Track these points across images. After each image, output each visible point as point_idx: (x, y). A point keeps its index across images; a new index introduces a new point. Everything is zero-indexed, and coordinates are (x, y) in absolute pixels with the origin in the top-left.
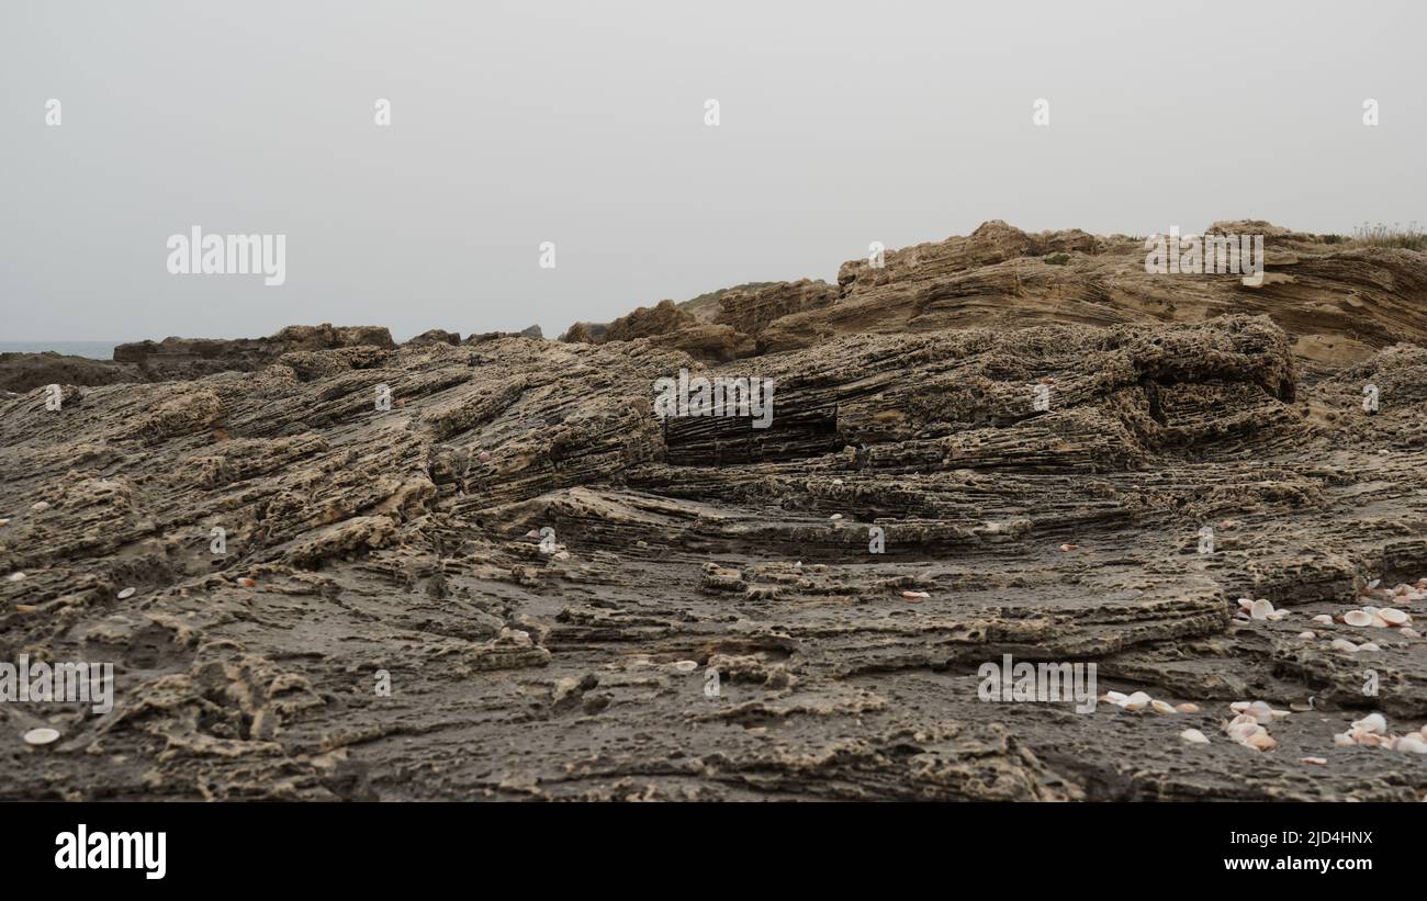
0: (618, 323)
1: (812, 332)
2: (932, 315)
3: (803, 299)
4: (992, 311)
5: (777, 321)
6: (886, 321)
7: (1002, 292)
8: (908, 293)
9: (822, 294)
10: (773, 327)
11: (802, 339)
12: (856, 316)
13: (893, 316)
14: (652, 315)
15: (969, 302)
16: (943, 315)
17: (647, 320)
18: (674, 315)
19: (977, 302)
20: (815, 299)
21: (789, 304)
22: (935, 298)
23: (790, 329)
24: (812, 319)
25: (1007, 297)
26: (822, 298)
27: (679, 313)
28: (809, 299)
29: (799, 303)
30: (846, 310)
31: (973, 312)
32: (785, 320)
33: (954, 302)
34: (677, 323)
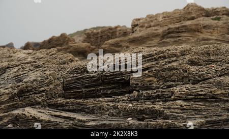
0: (44, 42)
1: (121, 46)
2: (168, 40)
3: (118, 33)
4: (191, 38)
5: (107, 42)
6: (150, 42)
7: (195, 31)
8: (158, 31)
9: (125, 31)
10: (106, 44)
11: (117, 49)
12: (138, 40)
13: (153, 40)
14: (58, 39)
15: (183, 35)
16: (172, 40)
17: (56, 41)
18: (67, 39)
19: (185, 35)
20: (122, 33)
21: (112, 35)
22: (169, 33)
23: (112, 45)
24: (121, 41)
25: (197, 33)
26: (125, 33)
27: (69, 38)
28: (120, 33)
29: (116, 35)
30: (134, 38)
31: (184, 39)
32: (110, 41)
33: (176, 35)
34: (68, 42)
